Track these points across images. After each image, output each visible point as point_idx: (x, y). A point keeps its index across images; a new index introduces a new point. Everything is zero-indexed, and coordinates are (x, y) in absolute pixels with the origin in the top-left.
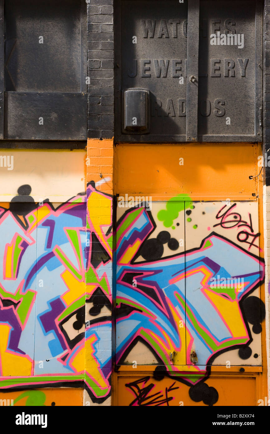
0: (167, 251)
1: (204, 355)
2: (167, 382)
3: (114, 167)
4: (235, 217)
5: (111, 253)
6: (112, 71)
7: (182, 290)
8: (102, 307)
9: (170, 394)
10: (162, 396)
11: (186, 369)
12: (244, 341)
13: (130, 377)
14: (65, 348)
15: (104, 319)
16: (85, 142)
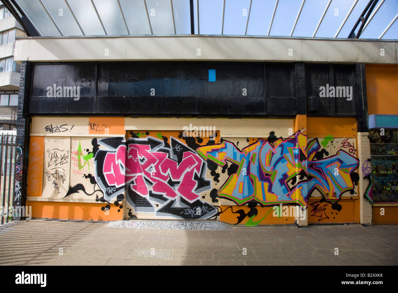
0: (325, 156)
1: (338, 193)
2: (324, 203)
3: (307, 125)
4: (348, 144)
5: (307, 157)
6: (305, 90)
7: (330, 171)
8: (304, 176)
9: (325, 207)
10: (322, 208)
11: (332, 198)
12: (352, 188)
13: (311, 202)
14: (288, 191)
15: (305, 181)
16: (295, 116)
